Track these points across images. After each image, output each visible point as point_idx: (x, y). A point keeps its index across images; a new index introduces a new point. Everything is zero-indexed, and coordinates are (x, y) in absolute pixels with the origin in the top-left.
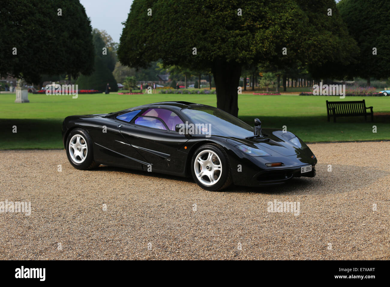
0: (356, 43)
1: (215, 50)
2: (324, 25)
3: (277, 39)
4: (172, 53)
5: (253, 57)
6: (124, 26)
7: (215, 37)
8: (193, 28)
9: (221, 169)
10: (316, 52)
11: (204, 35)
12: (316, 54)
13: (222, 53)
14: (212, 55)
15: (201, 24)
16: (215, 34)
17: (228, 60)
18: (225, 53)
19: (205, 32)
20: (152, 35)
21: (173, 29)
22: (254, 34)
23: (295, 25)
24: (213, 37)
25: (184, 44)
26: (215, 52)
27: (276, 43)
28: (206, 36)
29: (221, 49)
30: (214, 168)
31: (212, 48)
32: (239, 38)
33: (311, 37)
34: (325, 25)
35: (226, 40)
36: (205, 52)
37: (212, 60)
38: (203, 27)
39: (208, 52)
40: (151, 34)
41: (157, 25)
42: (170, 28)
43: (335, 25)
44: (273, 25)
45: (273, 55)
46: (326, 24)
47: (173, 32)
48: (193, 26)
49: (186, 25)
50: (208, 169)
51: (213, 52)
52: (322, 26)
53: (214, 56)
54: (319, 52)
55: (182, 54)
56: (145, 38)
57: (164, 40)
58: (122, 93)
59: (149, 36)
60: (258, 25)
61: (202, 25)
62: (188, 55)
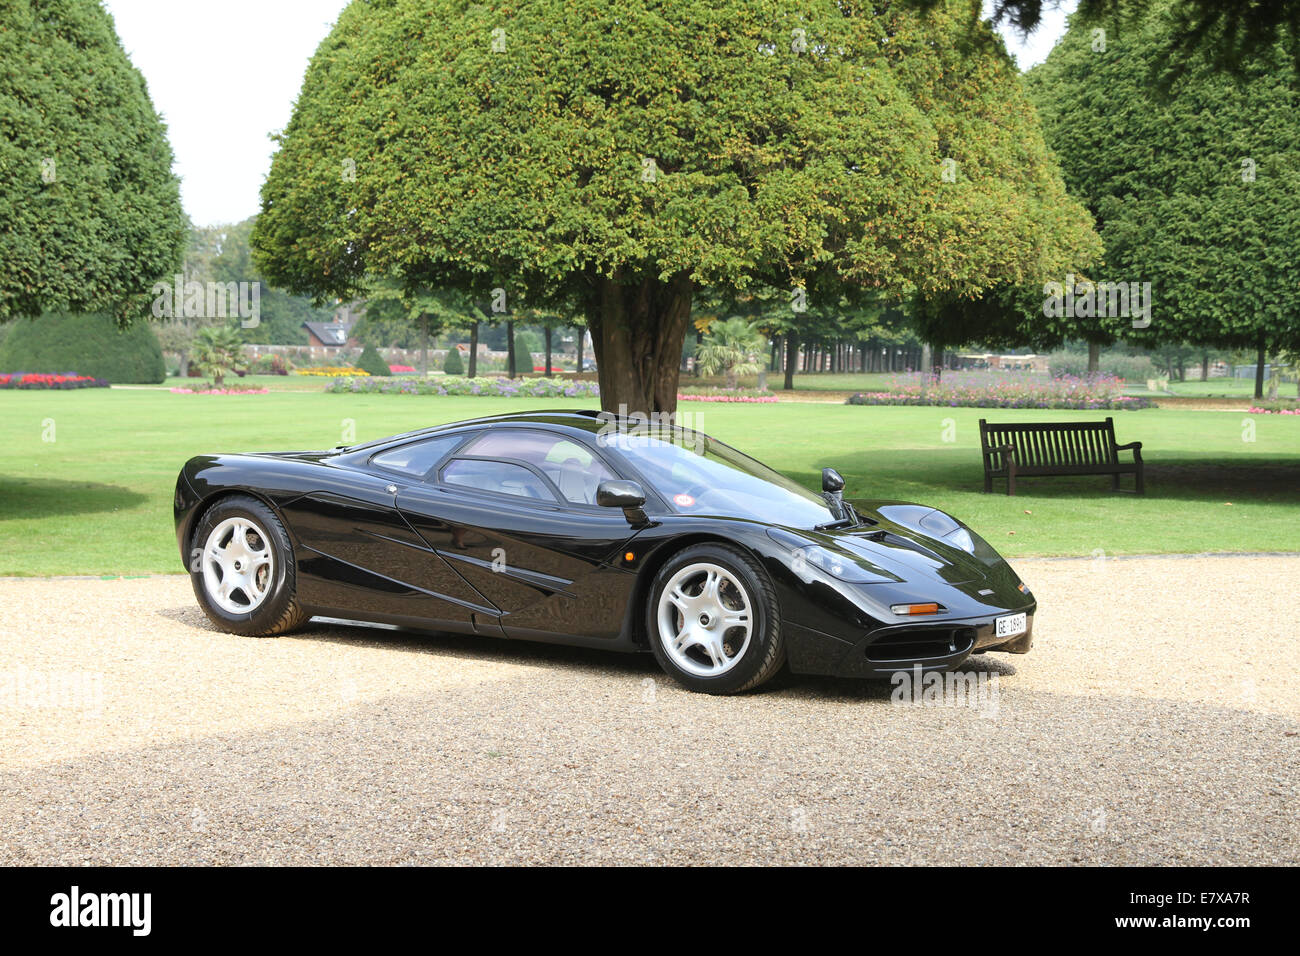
0: (1092, 222)
1: (620, 242)
2: (987, 160)
3: (831, 204)
4: (467, 246)
5: (751, 265)
6: (276, 147)
7: (622, 193)
8: (546, 160)
9: (749, 625)
10: (964, 250)
11: (583, 187)
12: (964, 256)
13: (646, 248)
14: (611, 257)
15: (572, 150)
16: (622, 184)
17: (664, 276)
18: (654, 252)
19: (586, 175)
20: (399, 181)
21: (474, 164)
22: (754, 188)
23: (894, 158)
24: (615, 196)
25: (513, 216)
26: (620, 247)
27: (830, 219)
28: (589, 188)
29: (642, 237)
30: (727, 620)
31: (610, 233)
32: (703, 197)
33: (946, 201)
34: (991, 158)
35: (657, 205)
36: (585, 247)
37: (609, 275)
38: (581, 158)
39: (597, 245)
40: (393, 179)
41: (415, 149)
42: (462, 160)
43: (1021, 160)
44: (818, 155)
45: (818, 259)
46: (995, 156)
47: (474, 172)
48: (545, 154)
49: (520, 149)
50: (704, 623)
51: (612, 245)
52: (982, 162)
53: (616, 258)
54: (974, 251)
55: (504, 252)
56: (372, 190)
57: (441, 200)
58: (189, 386)
59: (385, 186)
60: (765, 154)
61: (575, 152)
62: (525, 255)
